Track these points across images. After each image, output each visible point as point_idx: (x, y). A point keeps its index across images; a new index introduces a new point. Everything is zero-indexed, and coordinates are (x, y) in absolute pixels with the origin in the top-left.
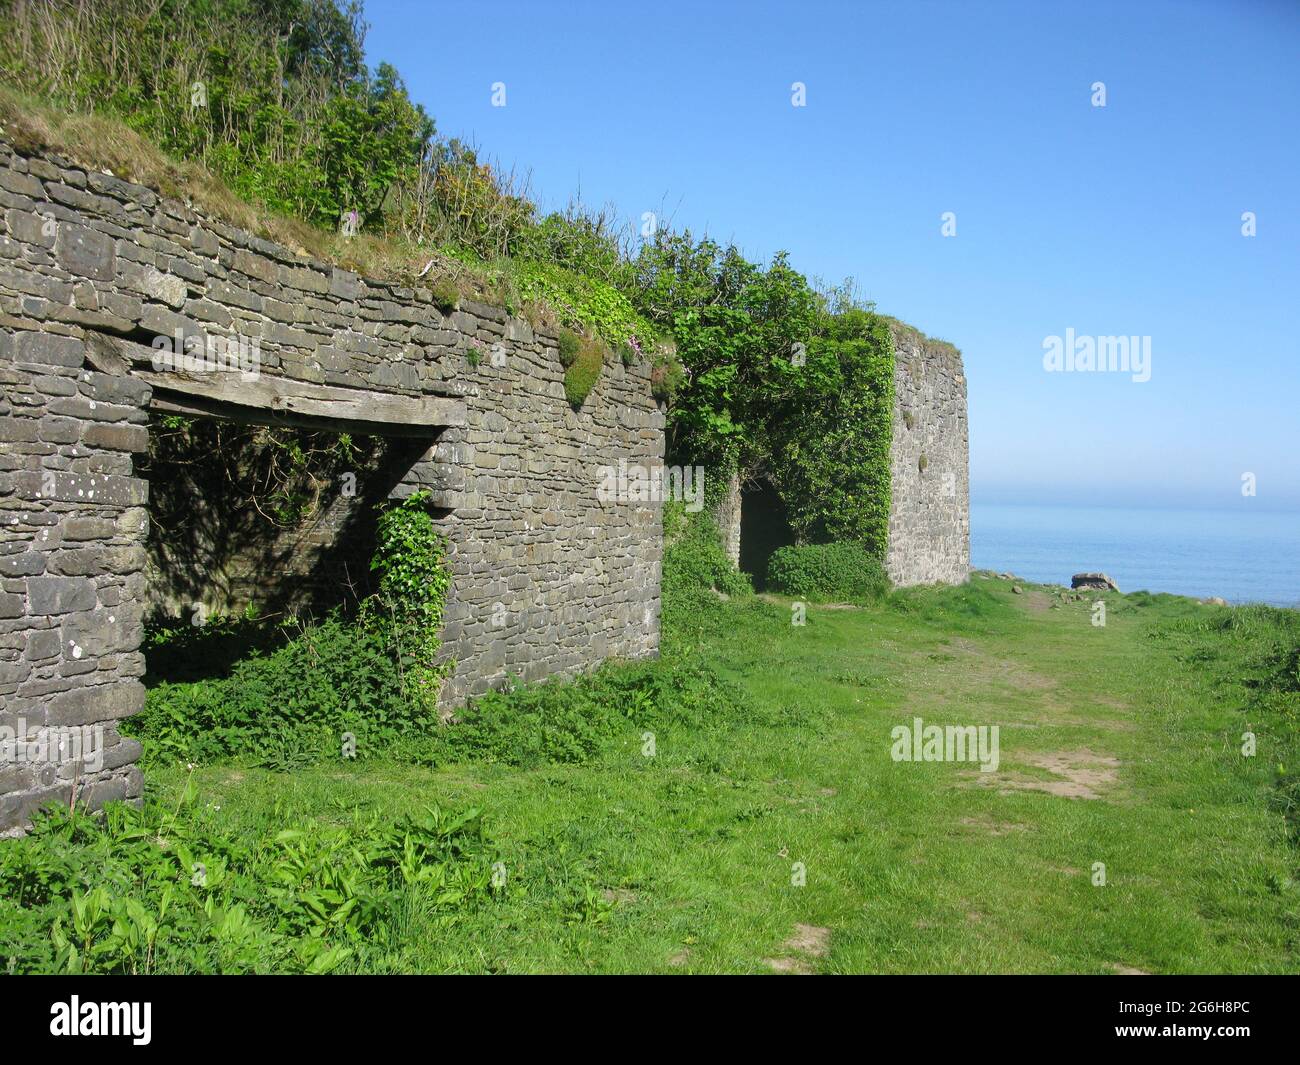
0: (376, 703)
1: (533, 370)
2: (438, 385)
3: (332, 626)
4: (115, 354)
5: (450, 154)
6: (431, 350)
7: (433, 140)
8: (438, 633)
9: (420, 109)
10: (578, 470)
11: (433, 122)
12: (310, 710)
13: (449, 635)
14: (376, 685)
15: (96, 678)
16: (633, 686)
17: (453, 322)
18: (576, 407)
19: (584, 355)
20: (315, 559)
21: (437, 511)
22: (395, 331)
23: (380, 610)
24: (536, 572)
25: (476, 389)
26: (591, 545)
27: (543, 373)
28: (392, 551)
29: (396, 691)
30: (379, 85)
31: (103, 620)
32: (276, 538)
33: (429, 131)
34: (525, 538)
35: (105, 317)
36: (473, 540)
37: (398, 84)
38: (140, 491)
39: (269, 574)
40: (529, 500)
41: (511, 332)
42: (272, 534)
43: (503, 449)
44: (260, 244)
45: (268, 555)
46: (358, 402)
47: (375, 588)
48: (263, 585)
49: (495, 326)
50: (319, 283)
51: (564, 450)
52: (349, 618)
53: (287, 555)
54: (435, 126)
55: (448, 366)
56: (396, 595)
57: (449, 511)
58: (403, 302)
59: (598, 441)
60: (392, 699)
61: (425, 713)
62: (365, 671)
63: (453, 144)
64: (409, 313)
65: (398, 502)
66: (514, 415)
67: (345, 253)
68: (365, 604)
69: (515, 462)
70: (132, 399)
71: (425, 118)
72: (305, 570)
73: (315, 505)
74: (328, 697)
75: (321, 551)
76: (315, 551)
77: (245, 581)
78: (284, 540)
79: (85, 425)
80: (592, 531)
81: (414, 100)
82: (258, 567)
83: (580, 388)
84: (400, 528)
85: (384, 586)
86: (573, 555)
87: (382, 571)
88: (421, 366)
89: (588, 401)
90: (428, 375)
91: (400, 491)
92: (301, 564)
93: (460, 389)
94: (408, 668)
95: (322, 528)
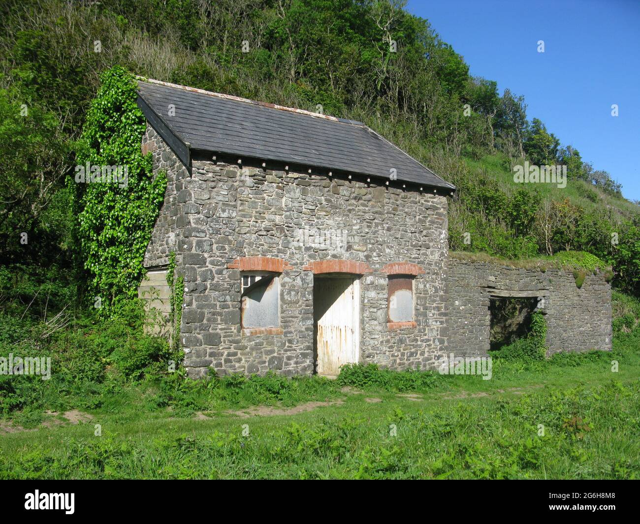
0: (532, 354)
1: (566, 281)
2: (543, 288)
3: (522, 340)
4: (485, 291)
5: (567, 153)
6: (541, 281)
7: (559, 148)
8: (545, 340)
9: (552, 135)
10: (581, 302)
11: (558, 140)
12: (518, 356)
13: (548, 341)
14: (532, 351)
15: (483, 343)
16: (593, 354)
17: (545, 274)
18: (579, 288)
19: (580, 275)
20: (517, 327)
21: (544, 314)
22: (532, 278)
23: (532, 335)
24: (570, 327)
25: (552, 287)
26: (586, 321)
27: (569, 281)
28: (535, 323)
29: (536, 352)
30: (534, 128)
31: (484, 334)
32: (507, 321)
33: (557, 144)
34: (566, 319)
35: (484, 285)
36: (552, 320)
37: (542, 126)
38: (489, 313)
39: (505, 331)
40: (567, 311)
41: (560, 273)
42: (505, 320)
43: (559, 299)
44: (506, 267)
45: (505, 326)
46: (526, 294)
47: (531, 331)
48: (504, 334)
49: (556, 273)
50: (517, 272)
51: (576, 298)
52: (526, 338)
53: (510, 325)
54: (559, 142)
55: (545, 283)
56: (536, 332)
57: (546, 314)
58: (534, 272)
59: (587, 295)
60: (535, 354)
61: (542, 356)
62: (529, 348)
63: (568, 148)
64: (535, 274)
65: (536, 312)
66: (562, 292)
67: (522, 265)
68: (529, 334)
69: (563, 302)
70: (488, 297)
71: (555, 139)
72: (515, 329)
73: (517, 312)
74: (521, 352)
75: (519, 324)
76: (517, 324)
77: (498, 333)
78: (509, 321)
79: (481, 302)
80: (586, 317)
81: (549, 132)
82: (502, 329)
83: (579, 284)
84: (536, 318)
85: (533, 330)
86: (580, 323)
87: (532, 327)
88: (539, 285)
89: (583, 285)
90: (540, 286)
91: (536, 310)
92: (514, 328)
93: (548, 288)
94: (538, 347)
95: (520, 318)
